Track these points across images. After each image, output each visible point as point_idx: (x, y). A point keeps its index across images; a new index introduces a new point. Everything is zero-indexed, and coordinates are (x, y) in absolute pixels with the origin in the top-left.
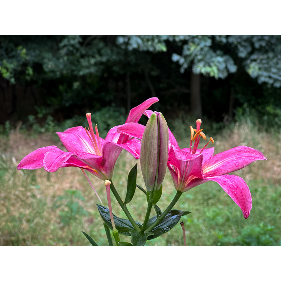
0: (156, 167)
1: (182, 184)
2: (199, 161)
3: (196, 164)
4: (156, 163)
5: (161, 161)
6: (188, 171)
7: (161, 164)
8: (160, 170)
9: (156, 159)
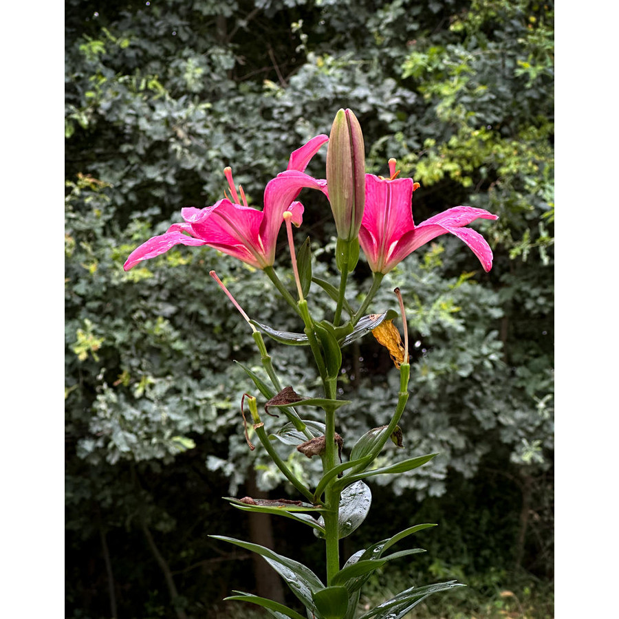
0: (352, 191)
1: (381, 259)
2: (405, 202)
3: (401, 211)
4: (351, 183)
5: (358, 182)
6: (390, 229)
7: (358, 185)
8: (357, 196)
9: (351, 176)
